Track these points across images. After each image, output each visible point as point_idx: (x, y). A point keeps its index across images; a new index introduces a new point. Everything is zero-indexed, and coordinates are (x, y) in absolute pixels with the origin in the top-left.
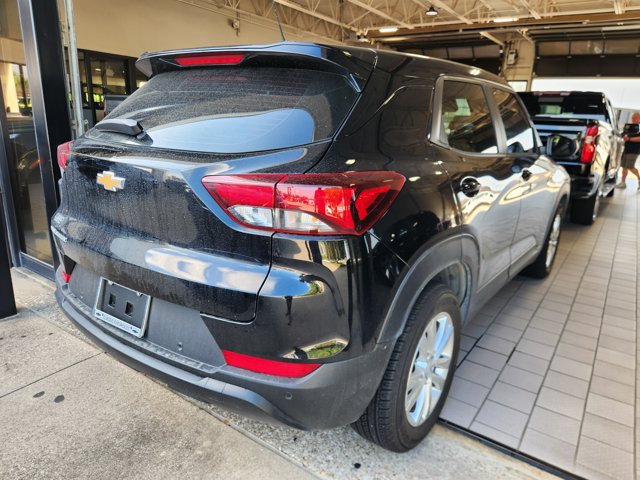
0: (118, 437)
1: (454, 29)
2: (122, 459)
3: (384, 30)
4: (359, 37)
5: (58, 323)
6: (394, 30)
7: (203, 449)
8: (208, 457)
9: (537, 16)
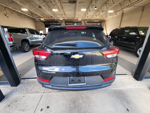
0: (70, 105)
1: (54, 20)
2: (76, 108)
3: (41, 19)
4: (37, 20)
5: (22, 93)
6: (43, 19)
7: (84, 97)
8: (87, 97)
9: (66, 19)
